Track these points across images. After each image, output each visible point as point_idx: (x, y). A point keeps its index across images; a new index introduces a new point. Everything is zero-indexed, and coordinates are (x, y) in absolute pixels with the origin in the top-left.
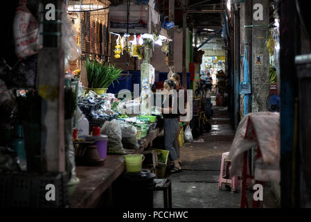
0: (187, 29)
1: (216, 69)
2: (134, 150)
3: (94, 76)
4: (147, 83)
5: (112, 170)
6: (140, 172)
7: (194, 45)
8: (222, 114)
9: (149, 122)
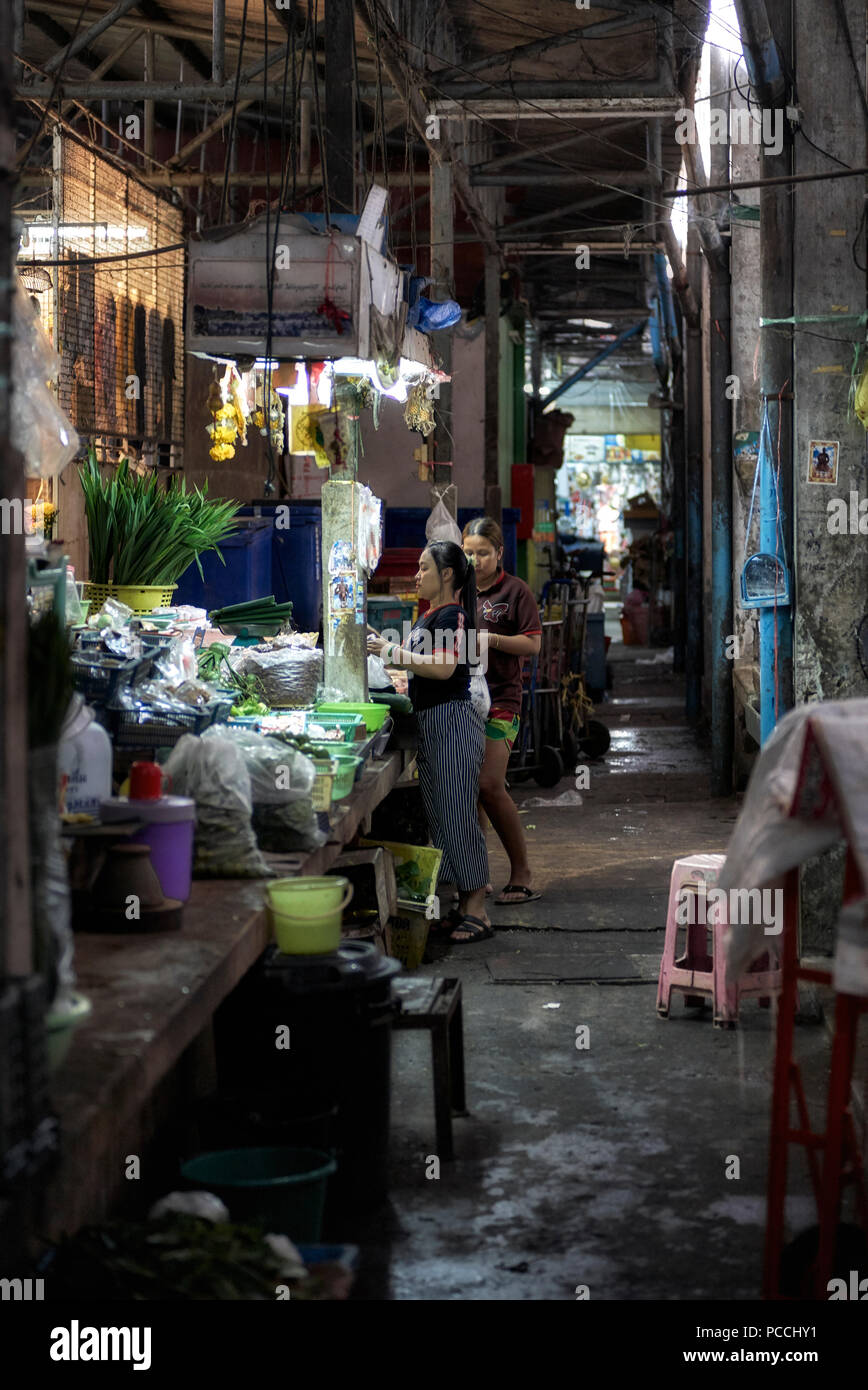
0: (503, 325)
1: (619, 489)
2: (302, 857)
3: (118, 534)
4: (350, 562)
5: (217, 951)
6: (331, 955)
7: (528, 388)
8: (652, 681)
9: (360, 732)
